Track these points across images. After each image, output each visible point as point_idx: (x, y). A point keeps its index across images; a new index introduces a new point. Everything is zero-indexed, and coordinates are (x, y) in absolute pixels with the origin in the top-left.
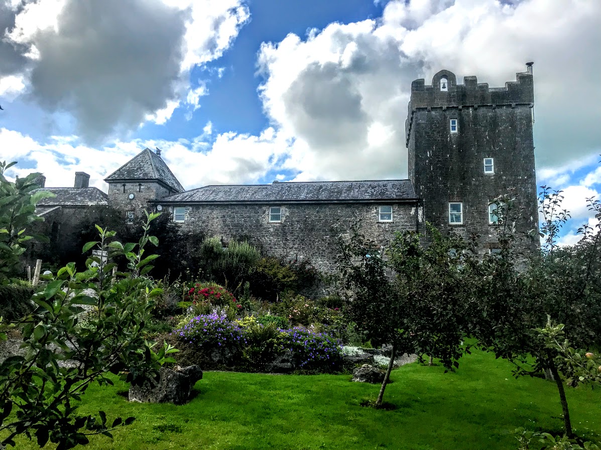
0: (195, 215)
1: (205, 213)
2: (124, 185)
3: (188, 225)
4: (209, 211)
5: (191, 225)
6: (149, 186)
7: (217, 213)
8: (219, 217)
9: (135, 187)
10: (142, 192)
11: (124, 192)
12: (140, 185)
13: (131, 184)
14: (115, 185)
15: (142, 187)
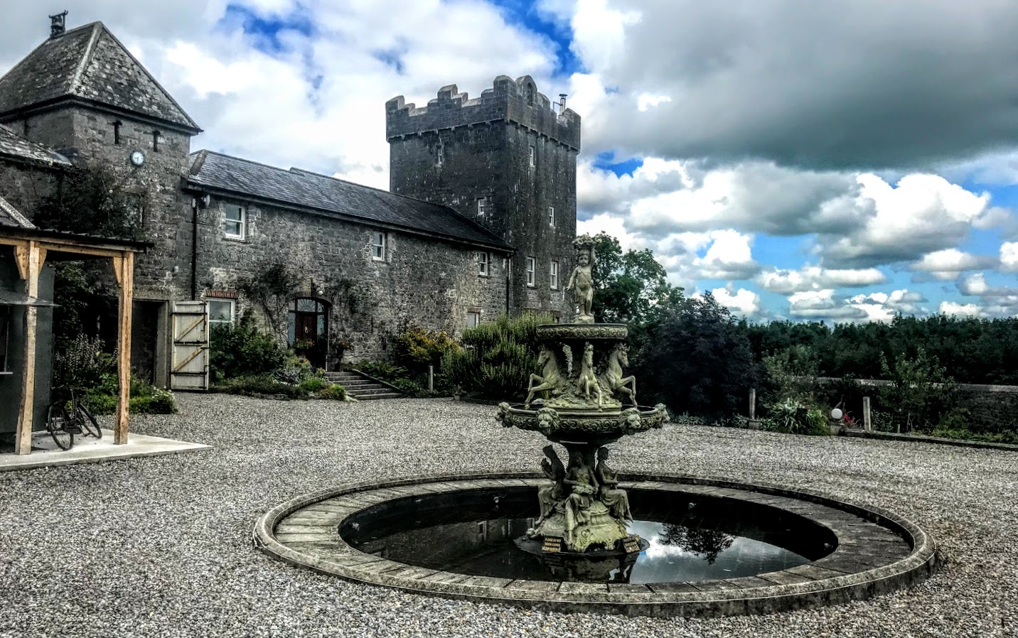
0: (266, 228)
1: (284, 225)
2: (117, 125)
3: (256, 248)
4: (290, 224)
5: (262, 249)
6: (175, 141)
7: (301, 230)
8: (307, 238)
9: (143, 136)
10: (160, 152)
11: (117, 142)
12: (156, 134)
13: (132, 124)
14: (91, 115)
15: (160, 140)
